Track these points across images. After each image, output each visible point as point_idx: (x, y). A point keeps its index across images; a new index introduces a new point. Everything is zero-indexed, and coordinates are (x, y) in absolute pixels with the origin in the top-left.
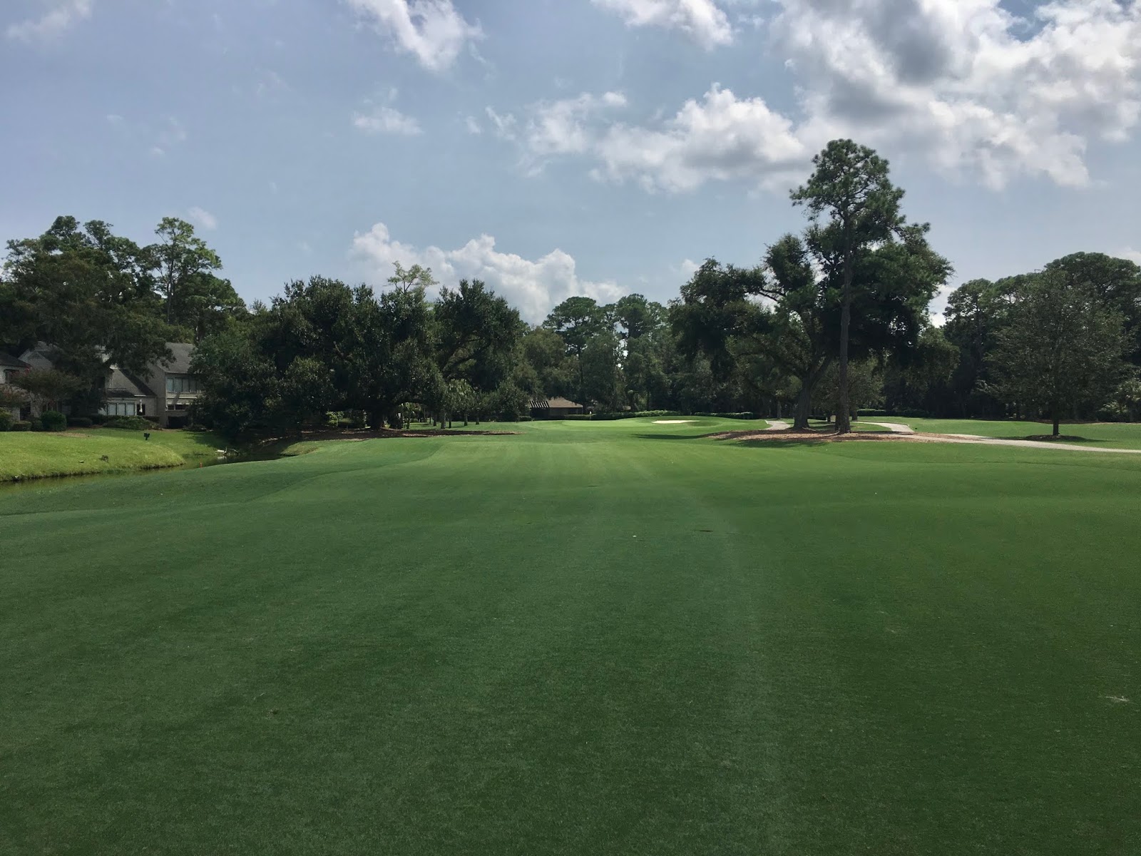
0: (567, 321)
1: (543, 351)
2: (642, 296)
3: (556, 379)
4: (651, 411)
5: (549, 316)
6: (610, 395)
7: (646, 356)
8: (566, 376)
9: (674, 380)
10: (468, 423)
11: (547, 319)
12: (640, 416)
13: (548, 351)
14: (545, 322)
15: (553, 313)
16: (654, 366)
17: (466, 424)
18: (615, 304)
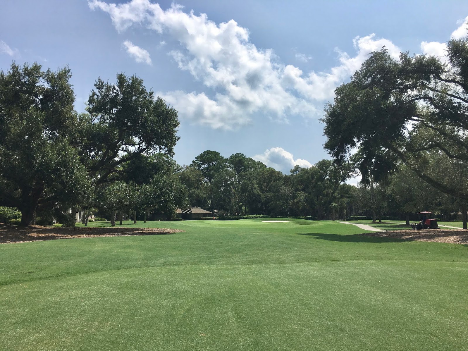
0: (204, 164)
1: (190, 179)
2: (243, 154)
3: (197, 196)
4: (253, 215)
5: (193, 161)
6: (229, 205)
7: (251, 183)
8: (204, 194)
9: (266, 197)
10: (137, 221)
11: (192, 163)
12: (247, 218)
13: (193, 179)
14: (191, 165)
15: (196, 159)
16: (255, 188)
17: (135, 222)
18: (228, 159)
